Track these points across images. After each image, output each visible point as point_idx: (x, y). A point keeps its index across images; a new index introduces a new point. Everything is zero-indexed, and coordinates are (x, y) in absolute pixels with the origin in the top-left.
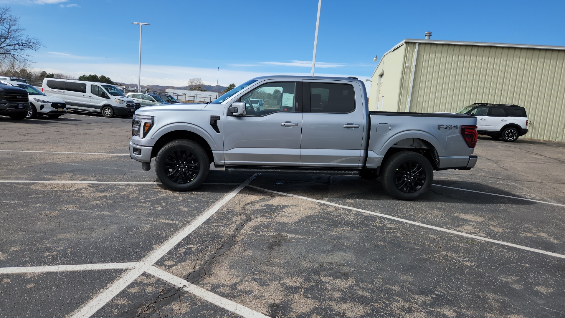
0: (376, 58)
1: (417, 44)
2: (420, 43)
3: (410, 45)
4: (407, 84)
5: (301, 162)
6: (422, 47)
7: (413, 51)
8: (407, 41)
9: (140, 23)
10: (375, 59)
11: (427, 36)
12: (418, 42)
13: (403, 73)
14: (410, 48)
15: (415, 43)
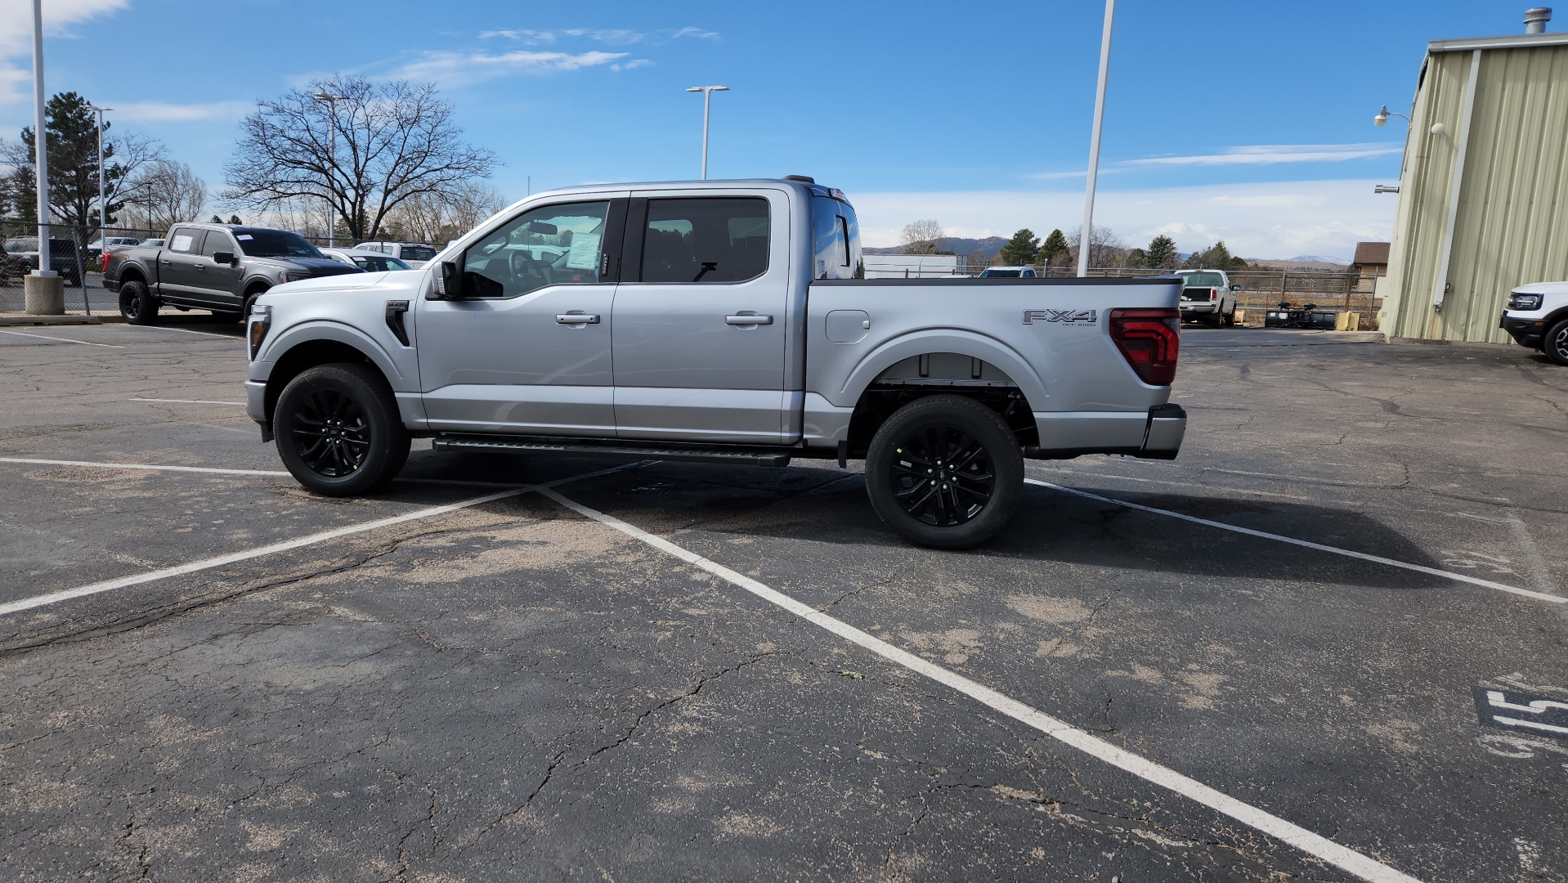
0: (1384, 113)
1: (1477, 55)
2: (1487, 52)
3: (1448, 60)
4: (1438, 192)
5: (619, 425)
6: (1497, 64)
7: (1461, 80)
8: (1439, 47)
9: (707, 87)
11: (1530, 25)
12: (1477, 49)
13: (1422, 157)
14: (1450, 69)
15: (1468, 53)
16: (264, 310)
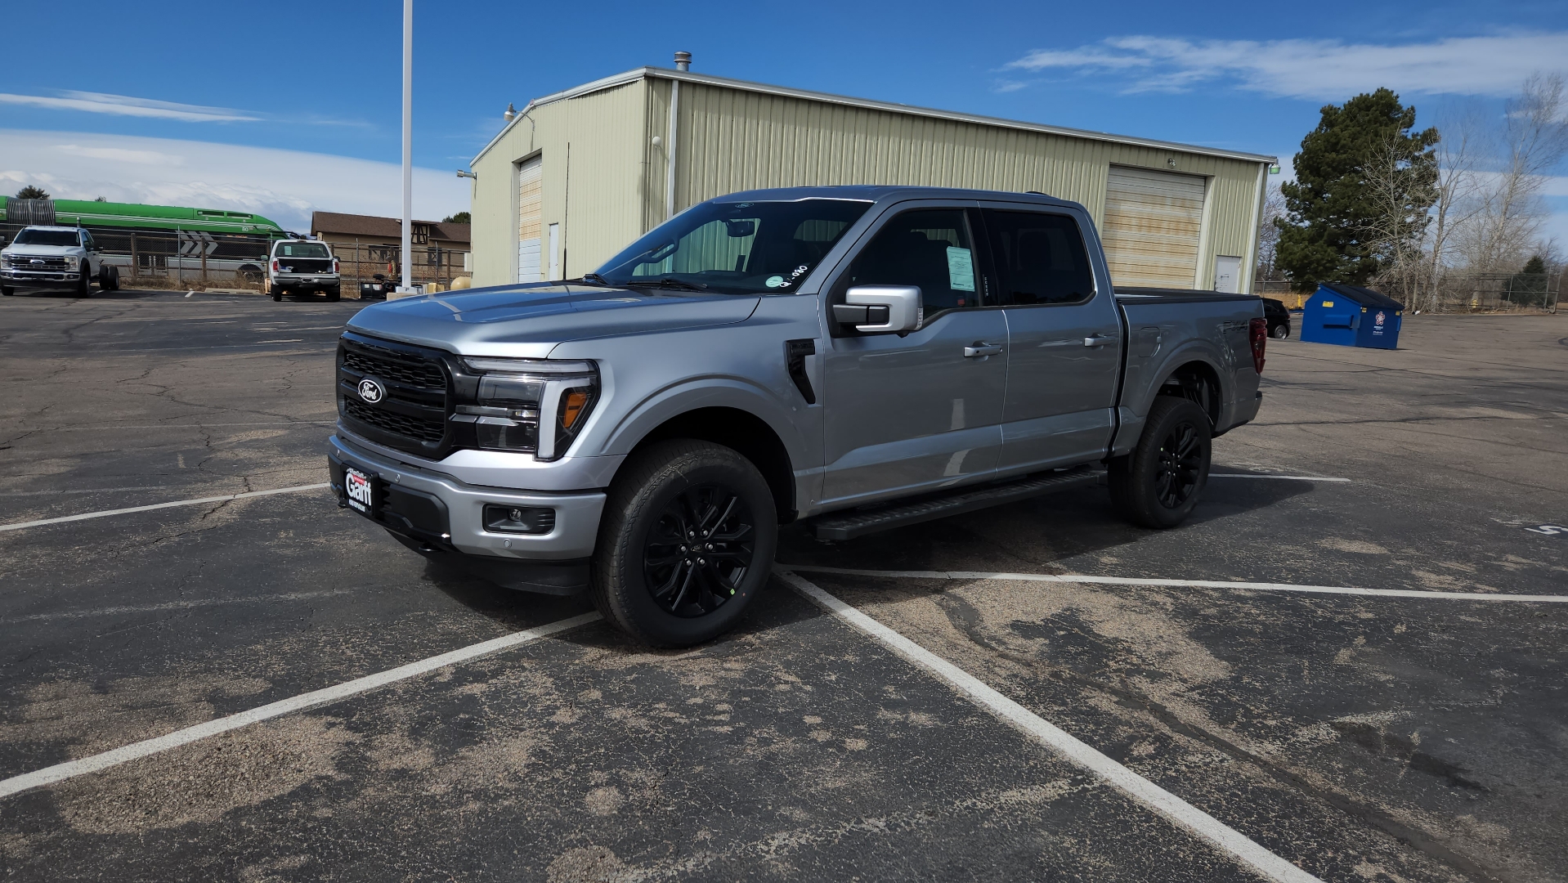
0: (512, 111)
1: (676, 85)
2: (682, 83)
3: (656, 84)
4: (658, 194)
5: (999, 467)
6: (687, 92)
7: (667, 103)
8: (651, 72)
10: (507, 113)
11: (679, 64)
12: (676, 79)
13: (646, 163)
14: (657, 93)
15: (669, 81)
16: (583, 368)
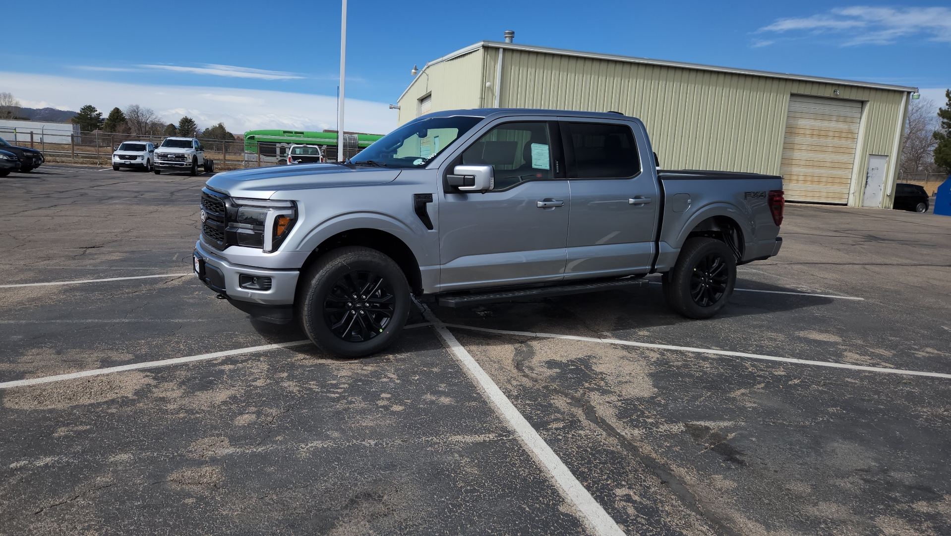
0: (416, 69)
1: (501, 51)
2: (505, 50)
3: (490, 51)
5: (566, 273)
7: (495, 62)
8: (487, 44)
10: (413, 71)
12: (501, 48)
13: (482, 98)
14: (490, 56)
15: (497, 49)
16: (289, 204)
